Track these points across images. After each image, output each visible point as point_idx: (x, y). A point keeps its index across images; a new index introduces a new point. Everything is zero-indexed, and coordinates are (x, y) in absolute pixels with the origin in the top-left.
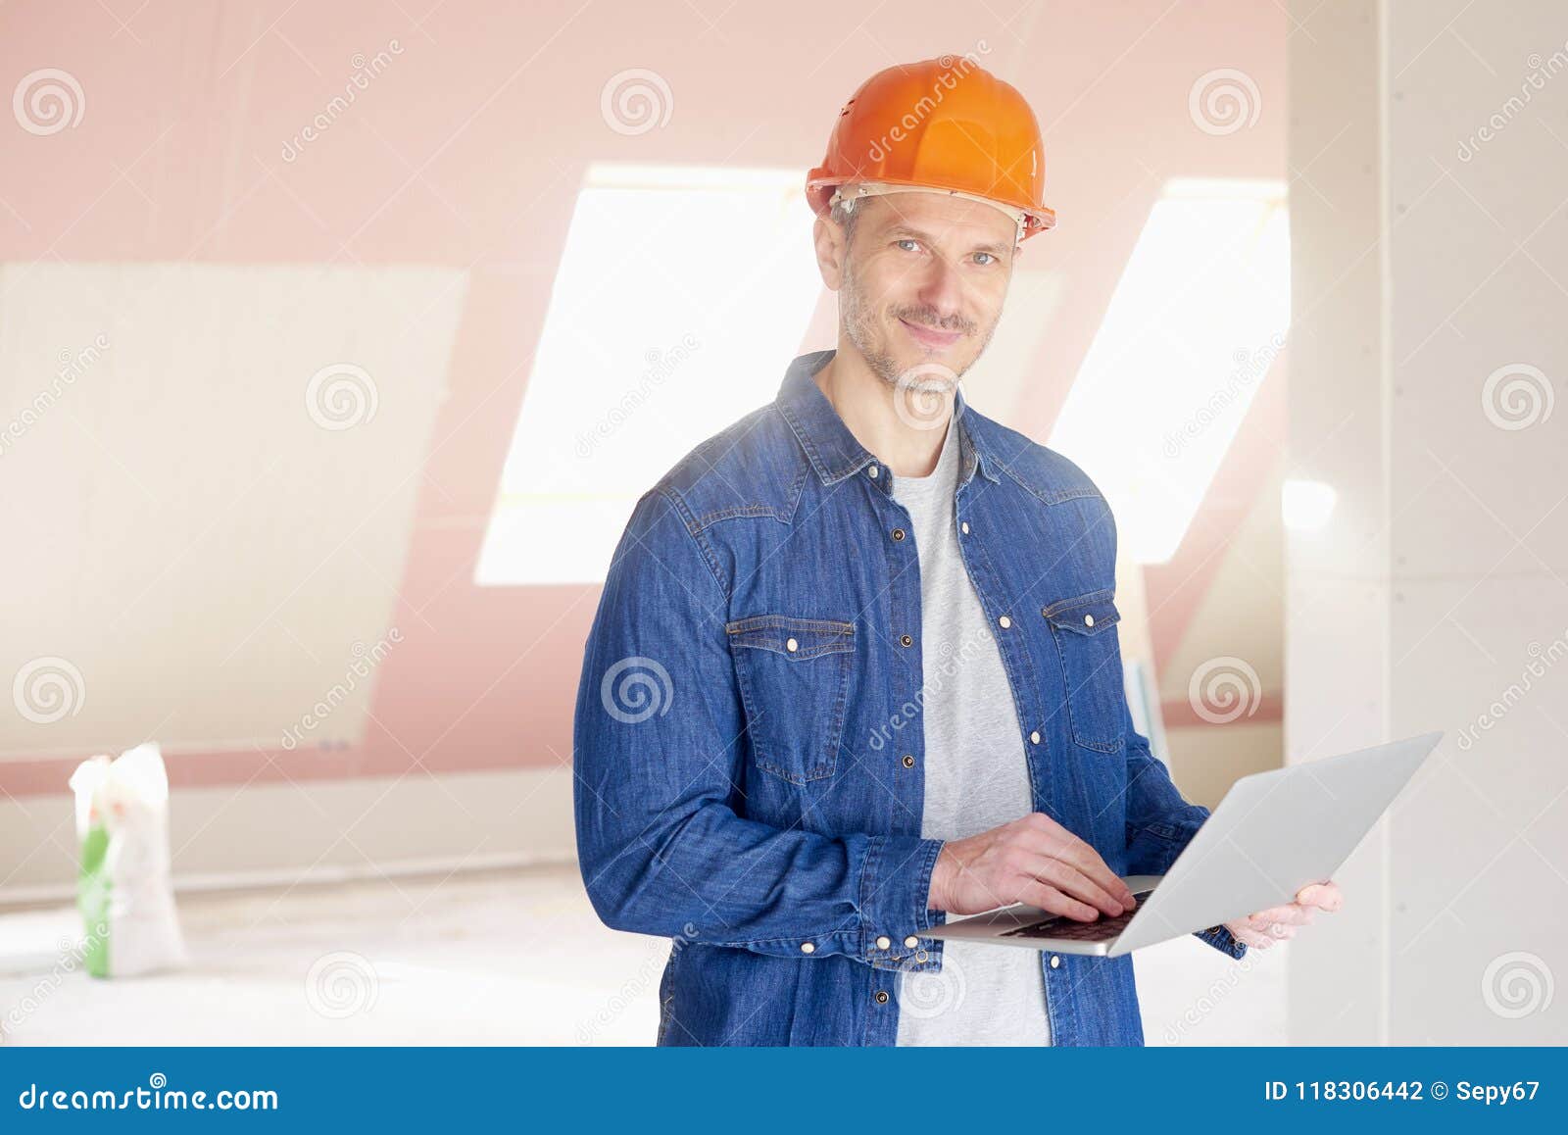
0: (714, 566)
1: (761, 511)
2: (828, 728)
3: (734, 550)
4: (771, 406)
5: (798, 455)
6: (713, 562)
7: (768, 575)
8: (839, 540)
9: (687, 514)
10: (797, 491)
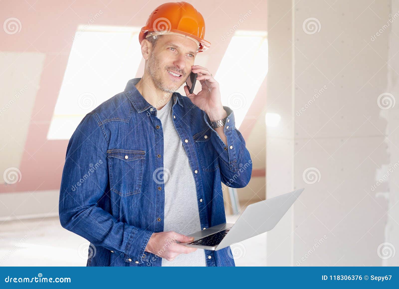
0: (105, 135)
1: (119, 119)
2: (138, 180)
3: (111, 130)
4: (123, 92)
5: (131, 105)
6: (104, 134)
7: (120, 138)
8: (142, 128)
9: (99, 120)
10: (130, 115)
